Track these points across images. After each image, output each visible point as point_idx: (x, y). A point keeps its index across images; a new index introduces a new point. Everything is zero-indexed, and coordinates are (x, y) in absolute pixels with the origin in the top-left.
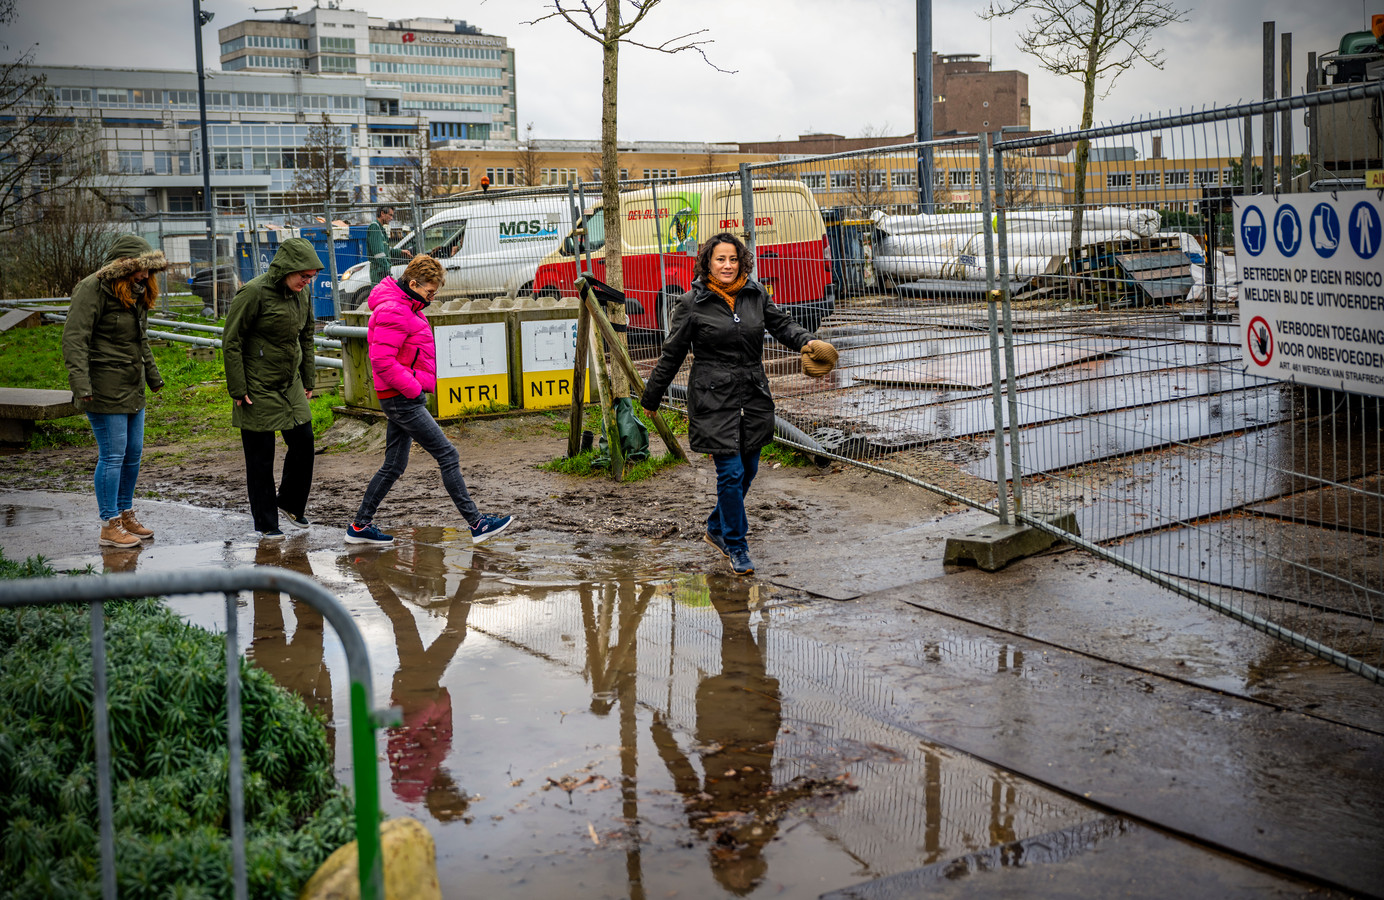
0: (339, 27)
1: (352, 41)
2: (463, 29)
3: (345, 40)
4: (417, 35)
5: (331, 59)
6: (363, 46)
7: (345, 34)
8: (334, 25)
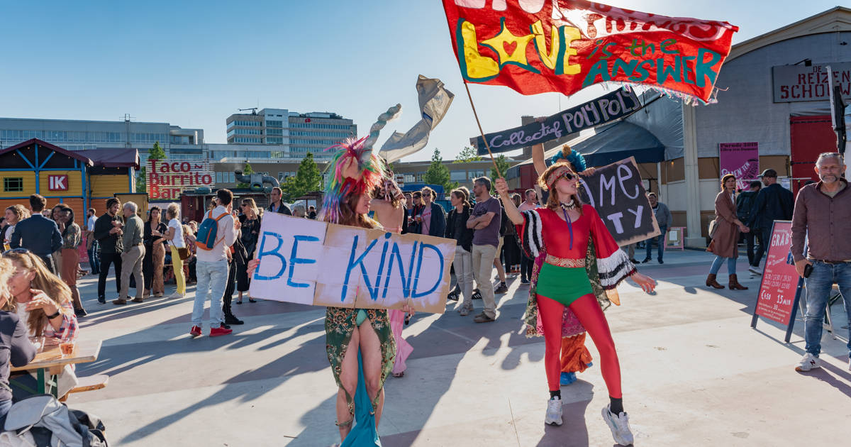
0: (275, 116)
1: (281, 122)
2: (333, 116)
3: (277, 122)
4: (311, 119)
5: (271, 130)
6: (286, 124)
7: (279, 119)
8: (272, 115)
